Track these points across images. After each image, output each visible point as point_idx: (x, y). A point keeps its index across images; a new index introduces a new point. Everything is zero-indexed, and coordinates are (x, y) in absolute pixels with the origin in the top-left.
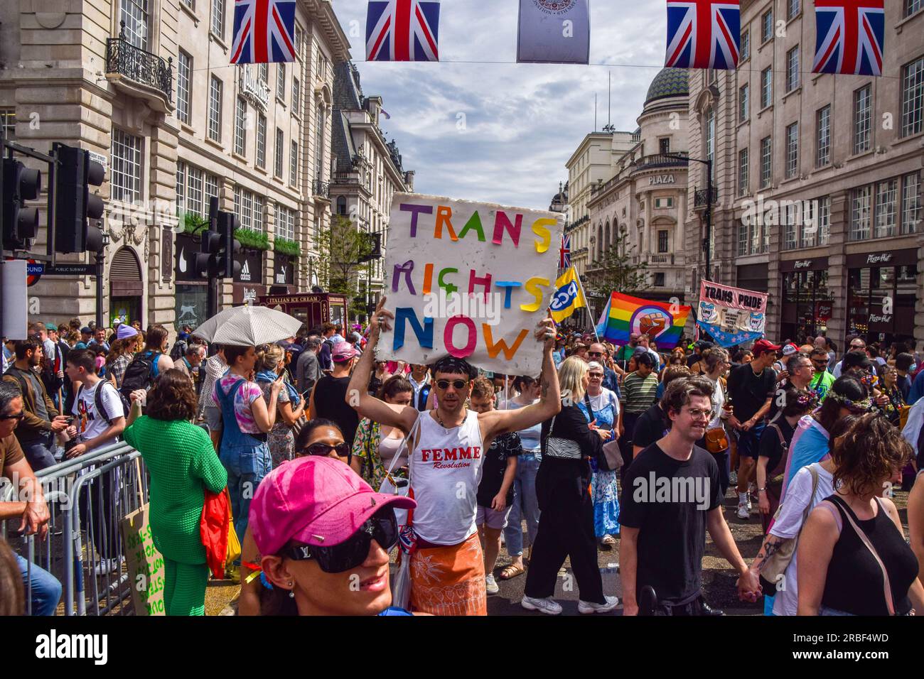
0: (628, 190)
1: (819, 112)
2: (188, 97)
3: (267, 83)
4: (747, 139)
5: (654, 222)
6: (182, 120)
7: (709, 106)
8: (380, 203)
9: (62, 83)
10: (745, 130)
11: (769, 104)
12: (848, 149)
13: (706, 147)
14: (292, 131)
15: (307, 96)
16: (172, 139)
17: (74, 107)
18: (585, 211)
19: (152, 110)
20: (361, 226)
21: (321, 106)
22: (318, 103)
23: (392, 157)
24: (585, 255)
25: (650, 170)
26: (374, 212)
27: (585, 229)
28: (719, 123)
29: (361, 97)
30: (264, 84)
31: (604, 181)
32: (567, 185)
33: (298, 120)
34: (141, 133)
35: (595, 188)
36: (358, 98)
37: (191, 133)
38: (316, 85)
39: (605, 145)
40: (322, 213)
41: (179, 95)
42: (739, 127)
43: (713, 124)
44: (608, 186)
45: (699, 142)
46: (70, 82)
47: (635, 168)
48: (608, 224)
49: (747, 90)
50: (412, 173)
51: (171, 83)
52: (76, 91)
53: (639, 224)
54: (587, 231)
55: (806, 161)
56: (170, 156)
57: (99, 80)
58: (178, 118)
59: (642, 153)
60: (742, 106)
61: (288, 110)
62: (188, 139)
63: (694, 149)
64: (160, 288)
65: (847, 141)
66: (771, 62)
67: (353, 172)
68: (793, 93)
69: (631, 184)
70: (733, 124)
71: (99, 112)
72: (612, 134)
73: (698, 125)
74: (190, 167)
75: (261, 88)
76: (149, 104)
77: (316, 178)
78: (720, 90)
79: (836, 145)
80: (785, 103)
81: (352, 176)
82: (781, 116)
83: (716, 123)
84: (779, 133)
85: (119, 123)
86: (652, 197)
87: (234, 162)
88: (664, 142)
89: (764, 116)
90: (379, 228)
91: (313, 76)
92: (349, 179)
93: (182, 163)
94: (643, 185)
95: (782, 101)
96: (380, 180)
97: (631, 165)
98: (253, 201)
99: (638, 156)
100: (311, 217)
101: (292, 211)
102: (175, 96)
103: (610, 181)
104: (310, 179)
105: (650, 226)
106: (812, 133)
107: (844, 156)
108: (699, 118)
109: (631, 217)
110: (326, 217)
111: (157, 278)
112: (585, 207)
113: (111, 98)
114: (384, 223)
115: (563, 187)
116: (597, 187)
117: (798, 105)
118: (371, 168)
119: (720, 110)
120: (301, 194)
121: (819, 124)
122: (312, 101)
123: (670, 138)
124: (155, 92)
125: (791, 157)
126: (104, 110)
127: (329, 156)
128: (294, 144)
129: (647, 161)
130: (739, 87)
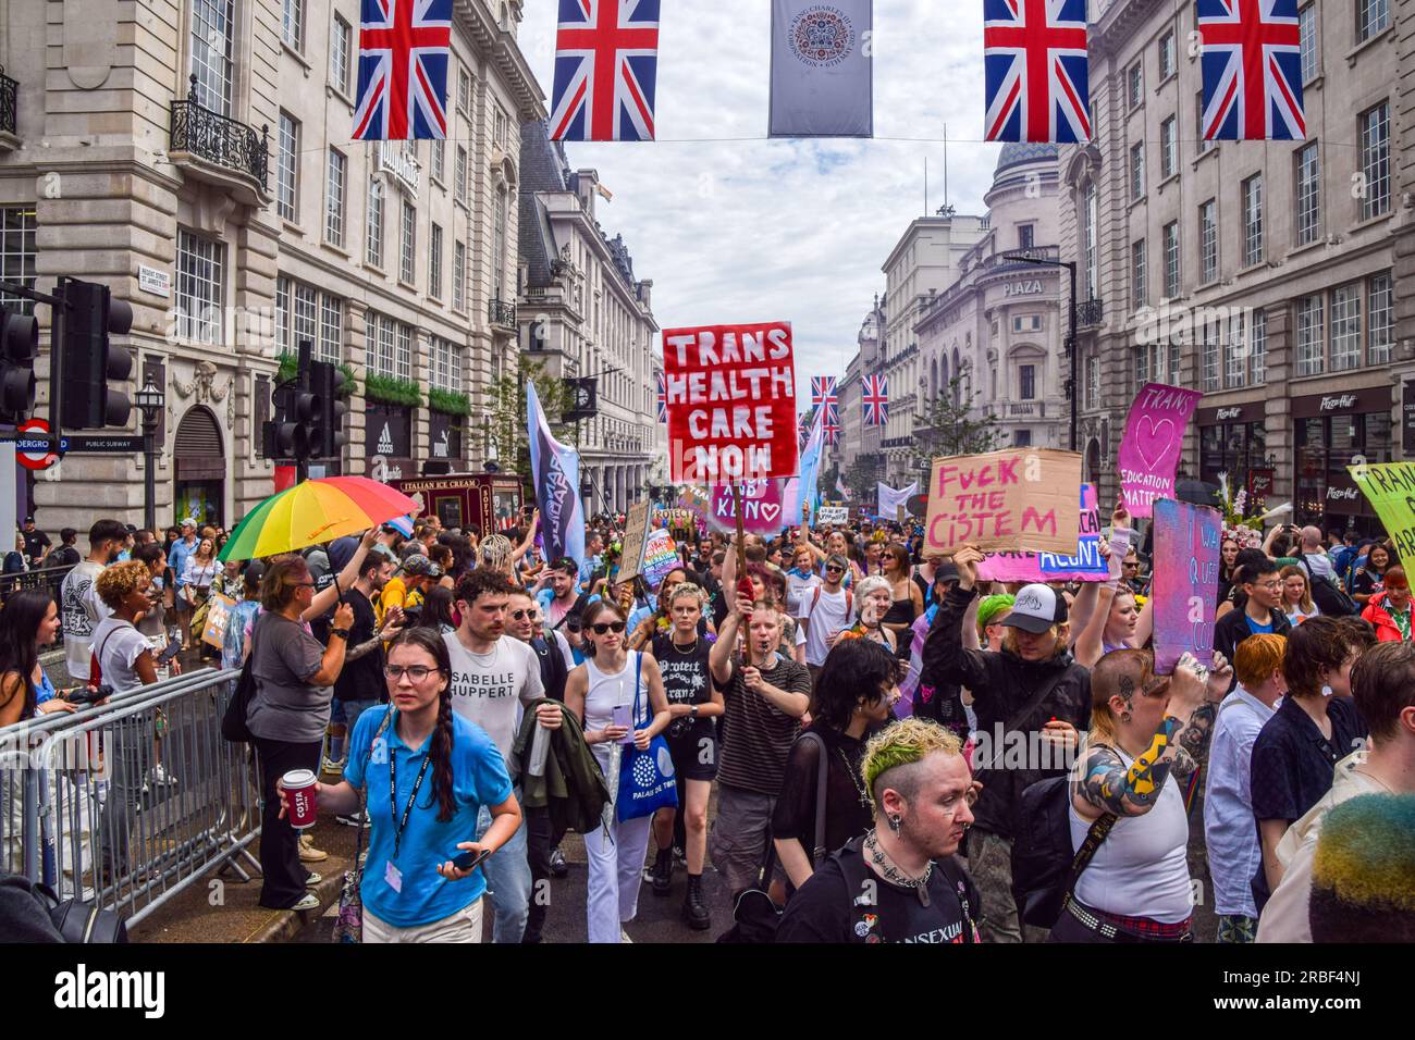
0: (973, 305)
1: (1246, 184)
2: (294, 180)
3: (416, 156)
4: (1144, 225)
5: (1014, 353)
6: (285, 216)
7: (1087, 176)
8: (596, 332)
9: (104, 167)
10: (1140, 211)
11: (1174, 172)
12: (1288, 239)
13: (1085, 237)
14: (456, 228)
15: (480, 174)
16: (270, 246)
17: (122, 202)
18: (913, 338)
19: (238, 203)
20: (567, 368)
21: (501, 188)
22: (496, 184)
23: (616, 260)
24: (912, 405)
25: (1005, 274)
26: (588, 345)
27: (911, 366)
28: (1103, 201)
29: (566, 171)
30: (411, 157)
31: (939, 292)
32: (885, 298)
33: (466, 210)
34: (223, 237)
35: (925, 302)
36: (561, 173)
37: (300, 234)
38: (492, 156)
39: (939, 237)
40: (504, 350)
41: (281, 179)
42: (1131, 207)
43: (1093, 202)
44: (945, 299)
45: (1075, 231)
46: (115, 167)
47: (983, 272)
48: (945, 357)
49: (1142, 150)
50: (649, 284)
51: (266, 162)
52: (124, 178)
53: (991, 356)
54: (915, 368)
55: (1230, 257)
56: (267, 270)
57: (157, 162)
58: (279, 213)
59: (993, 249)
60: (1136, 175)
61: (450, 195)
62: (294, 245)
63: (1066, 242)
64: (252, 467)
65: (1287, 226)
66: (1173, 109)
67: (553, 285)
68: (1207, 155)
69: (977, 296)
70: (1122, 203)
71: (157, 208)
72: (950, 219)
73: (1072, 206)
74: (297, 284)
75: (406, 165)
76: (234, 194)
77: (494, 297)
78: (1102, 152)
79: (1271, 233)
80: (1196, 170)
81: (551, 291)
82: (1192, 189)
83: (1098, 202)
84: (1190, 216)
85: (189, 223)
86: (1010, 314)
87: (366, 276)
88: (1025, 231)
89: (1167, 190)
90: (596, 369)
91: (489, 144)
92: (546, 297)
93: (285, 279)
94: (994, 297)
95: (1193, 167)
96: (597, 296)
97: (977, 267)
98: (397, 334)
99: (987, 253)
100: (487, 355)
101: (458, 348)
102: (273, 181)
103: (946, 293)
104: (485, 298)
105: (1007, 359)
106: (1236, 214)
107: (1282, 248)
108: (1073, 195)
109: (979, 347)
110: (510, 355)
111: (246, 453)
112: (911, 332)
113: (176, 187)
114: (604, 362)
115: (879, 300)
116: (928, 301)
117: (1214, 173)
118: (582, 278)
119: (1103, 181)
120: (472, 321)
121: (1245, 202)
122: (487, 181)
123: (1035, 225)
124: (242, 177)
125: (1208, 252)
126: (165, 206)
127: (515, 262)
128: (460, 246)
129: (1000, 261)
130: (1130, 146)
